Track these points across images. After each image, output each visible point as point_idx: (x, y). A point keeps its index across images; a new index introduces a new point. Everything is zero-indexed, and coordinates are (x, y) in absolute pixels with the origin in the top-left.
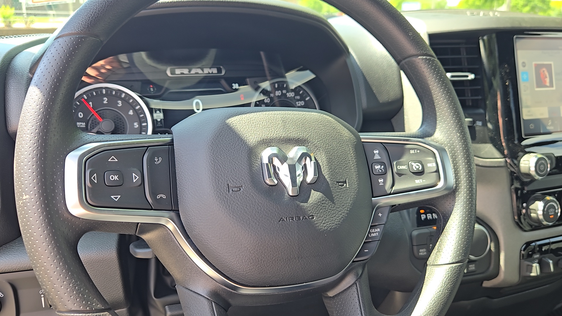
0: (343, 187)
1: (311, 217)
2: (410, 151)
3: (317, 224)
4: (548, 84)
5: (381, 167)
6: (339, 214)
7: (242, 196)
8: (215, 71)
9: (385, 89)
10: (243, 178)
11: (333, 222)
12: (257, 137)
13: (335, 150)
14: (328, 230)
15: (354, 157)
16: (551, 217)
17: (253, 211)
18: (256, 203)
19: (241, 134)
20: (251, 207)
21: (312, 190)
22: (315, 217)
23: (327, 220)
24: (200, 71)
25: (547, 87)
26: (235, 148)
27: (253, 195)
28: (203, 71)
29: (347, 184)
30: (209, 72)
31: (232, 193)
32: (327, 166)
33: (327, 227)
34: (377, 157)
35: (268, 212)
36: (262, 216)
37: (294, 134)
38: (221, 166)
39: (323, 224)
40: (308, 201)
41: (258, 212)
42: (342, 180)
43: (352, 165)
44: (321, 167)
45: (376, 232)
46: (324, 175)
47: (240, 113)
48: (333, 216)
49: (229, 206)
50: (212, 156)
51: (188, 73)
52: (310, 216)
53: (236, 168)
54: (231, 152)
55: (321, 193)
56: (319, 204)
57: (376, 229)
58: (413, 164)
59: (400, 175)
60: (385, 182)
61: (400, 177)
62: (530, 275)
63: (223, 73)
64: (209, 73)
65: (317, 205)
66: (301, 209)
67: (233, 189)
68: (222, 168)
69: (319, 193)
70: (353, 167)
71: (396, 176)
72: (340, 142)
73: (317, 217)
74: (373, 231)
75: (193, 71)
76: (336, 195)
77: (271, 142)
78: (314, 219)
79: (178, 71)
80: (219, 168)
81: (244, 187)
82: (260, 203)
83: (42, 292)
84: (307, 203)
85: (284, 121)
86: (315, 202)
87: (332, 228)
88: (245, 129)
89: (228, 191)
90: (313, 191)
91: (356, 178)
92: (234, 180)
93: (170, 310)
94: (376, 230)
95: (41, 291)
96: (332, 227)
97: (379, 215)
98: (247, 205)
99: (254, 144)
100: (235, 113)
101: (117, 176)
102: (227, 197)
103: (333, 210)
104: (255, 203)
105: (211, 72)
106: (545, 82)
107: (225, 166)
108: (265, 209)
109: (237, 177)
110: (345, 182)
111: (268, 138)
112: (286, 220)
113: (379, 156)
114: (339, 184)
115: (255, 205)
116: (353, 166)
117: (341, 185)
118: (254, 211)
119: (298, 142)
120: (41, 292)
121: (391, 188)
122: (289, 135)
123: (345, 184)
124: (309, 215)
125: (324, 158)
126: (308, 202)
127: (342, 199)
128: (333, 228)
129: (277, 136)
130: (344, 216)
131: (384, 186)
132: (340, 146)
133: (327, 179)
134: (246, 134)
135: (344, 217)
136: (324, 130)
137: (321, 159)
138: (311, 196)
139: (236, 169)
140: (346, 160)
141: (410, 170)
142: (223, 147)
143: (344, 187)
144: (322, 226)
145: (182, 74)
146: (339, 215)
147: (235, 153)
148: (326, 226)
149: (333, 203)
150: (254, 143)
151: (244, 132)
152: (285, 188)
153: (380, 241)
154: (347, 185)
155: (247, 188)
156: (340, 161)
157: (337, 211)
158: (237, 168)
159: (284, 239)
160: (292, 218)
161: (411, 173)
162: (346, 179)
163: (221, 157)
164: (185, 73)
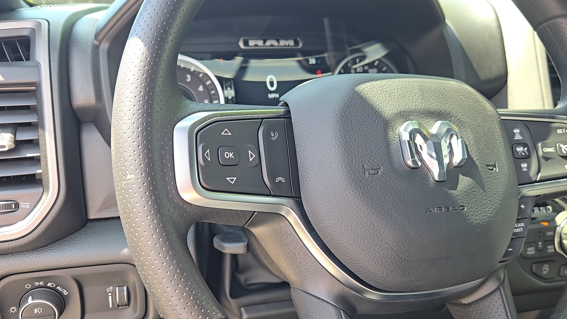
0: (493, 171)
1: (462, 207)
2: (557, 130)
3: (468, 216)
5: (524, 150)
6: (491, 205)
7: (381, 181)
8: (291, 43)
9: (487, 65)
10: (381, 158)
11: (486, 214)
12: (393, 109)
13: (481, 126)
14: (480, 223)
15: (500, 135)
17: (395, 199)
18: (398, 189)
19: (374, 105)
20: (392, 194)
21: (460, 174)
22: (466, 208)
23: (479, 212)
24: (275, 43)
26: (369, 121)
27: (394, 180)
28: (278, 42)
29: (497, 168)
31: (369, 176)
32: (475, 145)
33: (479, 220)
34: (518, 137)
35: (413, 201)
36: (406, 205)
37: (434, 106)
38: (354, 143)
39: (475, 216)
40: (457, 188)
41: (401, 201)
42: (491, 163)
43: (499, 145)
44: (468, 147)
45: (520, 227)
46: (472, 156)
47: (370, 80)
48: (485, 206)
49: (367, 193)
50: (342, 130)
51: (262, 45)
52: (460, 206)
53: (372, 146)
54: (365, 126)
55: (470, 179)
56: (469, 192)
58: (561, 145)
59: (547, 159)
60: (529, 167)
61: (547, 161)
63: (301, 45)
64: (285, 45)
65: (467, 193)
66: (451, 198)
67: (370, 172)
68: (355, 145)
69: (468, 178)
70: (501, 148)
71: (542, 161)
72: (484, 117)
73: (468, 208)
74: (516, 225)
75: (268, 43)
76: (486, 181)
77: (409, 115)
78: (465, 210)
79: (252, 43)
80: (351, 146)
81: (383, 169)
82: (403, 189)
83: (110, 290)
84: (456, 190)
85: (422, 90)
86: (465, 190)
87: (485, 221)
88: (378, 99)
89: (364, 174)
90: (461, 176)
91: (505, 161)
92: (370, 160)
93: (247, 312)
94: (519, 225)
95: (109, 288)
96: (485, 220)
97: (521, 206)
98: (387, 192)
99: (391, 117)
100: (364, 79)
101: (233, 153)
102: (363, 181)
103: (484, 200)
104: (397, 189)
105: (287, 44)
107: (359, 143)
108: (409, 197)
109: (374, 156)
110: (495, 166)
111: (406, 110)
112: (433, 211)
114: (489, 168)
115: (396, 192)
116: (501, 147)
117: (491, 169)
118: (396, 199)
119: (438, 115)
120: (108, 290)
121: (537, 175)
122: (430, 107)
123: (494, 169)
124: (460, 205)
125: (470, 135)
126: (457, 189)
127: (493, 186)
128: (486, 222)
129: (416, 108)
130: (496, 207)
131: (528, 172)
132: (485, 122)
133: (475, 162)
134: (380, 105)
135: (496, 208)
136: (466, 103)
137: (467, 137)
138: (459, 182)
139: (371, 146)
140: (493, 139)
141: (558, 153)
142: (354, 120)
143: (494, 172)
144: (474, 219)
145: (256, 45)
146: (492, 206)
147: (369, 127)
148: (479, 219)
149: (485, 191)
150: (390, 115)
151: (377, 102)
152: (429, 172)
153: (524, 238)
154: (496, 169)
155: (386, 170)
156: (487, 140)
157: (489, 201)
158: (373, 145)
159: (432, 235)
160: (441, 209)
161: (560, 157)
162: (495, 162)
163: (353, 132)
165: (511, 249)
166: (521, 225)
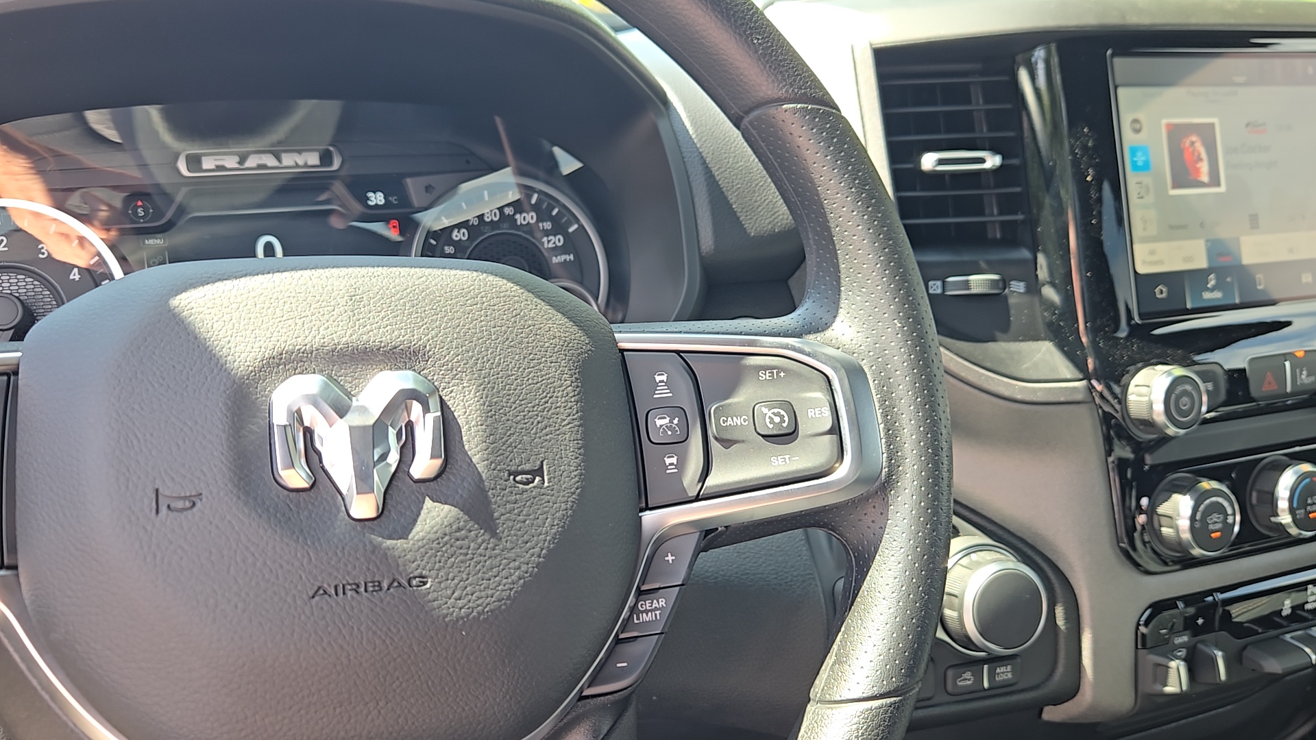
0: (531, 485)
1: (417, 579)
2: (760, 374)
3: (434, 601)
4: (1205, 178)
5: (671, 422)
6: (509, 568)
7: (198, 525)
8: (313, 159)
10: (204, 470)
11: (490, 592)
12: (261, 347)
13: (513, 377)
14: (471, 616)
15: (574, 396)
16: (1213, 535)
17: (229, 569)
18: (240, 544)
19: (212, 340)
20: (223, 557)
21: (427, 498)
22: (430, 580)
23: (468, 588)
24: (270, 161)
25: (1202, 185)
26: (188, 379)
27: (233, 522)
28: (279, 159)
29: (546, 478)
30: (296, 164)
31: (167, 515)
32: (481, 425)
33: (468, 608)
34: (662, 393)
35: (277, 571)
36: (258, 583)
37: (379, 334)
38: (139, 435)
39: (456, 599)
40: (409, 534)
41: (246, 572)
42: (527, 467)
43: (564, 420)
44: (463, 430)
45: (656, 609)
46: (469, 453)
47: (220, 277)
48: (490, 573)
49: (155, 556)
50: (114, 405)
51: (237, 166)
52: (415, 578)
53: (187, 440)
54: (176, 393)
55: (453, 508)
56: (446, 539)
57: (655, 601)
58: (765, 410)
59: (727, 443)
60: (681, 465)
61: (727, 448)
62: (1162, 690)
63: (336, 164)
64: (297, 166)
65: (439, 543)
66: (386, 557)
67: (172, 505)
68: (141, 441)
69: (447, 507)
70: (568, 427)
71: (715, 446)
72: (530, 354)
73: (437, 580)
74: (648, 605)
75: (252, 162)
76: (503, 511)
77: (305, 359)
78: (428, 586)
80: (132, 442)
81: (207, 497)
82: (253, 543)
84: (407, 539)
85: (354, 298)
86: (432, 536)
87: (486, 610)
88: (226, 323)
89: (154, 511)
90: (428, 503)
91: (577, 458)
92: (174, 476)
94: (655, 604)
96: (486, 607)
97: (666, 558)
98: (211, 552)
99: (250, 368)
100: (204, 275)
102: (149, 528)
103: (489, 558)
104: (237, 544)
105: (301, 163)
106: (1198, 171)
107: (152, 435)
108: (268, 562)
109: (187, 466)
110: (539, 472)
111: (297, 348)
112: (333, 592)
113: (668, 391)
114: (518, 478)
115: (235, 552)
116: (569, 423)
117: (525, 480)
118: (232, 568)
119: (396, 357)
121: (699, 482)
122: (365, 337)
123: (538, 479)
124: (411, 575)
125: (472, 402)
126: (410, 537)
127: (524, 522)
128: (487, 612)
129: (324, 343)
130: (526, 573)
131: (679, 475)
132: (532, 365)
133: (477, 466)
134: (229, 338)
135: (526, 575)
136: (481, 321)
137: (464, 405)
138: (420, 518)
139: (184, 442)
140: (547, 405)
141: (755, 429)
142: (150, 379)
143: (534, 487)
144: (453, 607)
145: (220, 168)
146: (512, 571)
147: (185, 394)
148: (466, 607)
149: (494, 534)
150: (248, 363)
151: (221, 333)
152: (340, 497)
153: (663, 635)
154: (543, 480)
155: (214, 498)
156: (526, 410)
157: (505, 558)
158: (190, 439)
159: (325, 650)
160: (354, 587)
161: (760, 437)
162: (542, 462)
163: (142, 409)
164: (228, 165)
165: (625, 664)
166: (661, 603)
